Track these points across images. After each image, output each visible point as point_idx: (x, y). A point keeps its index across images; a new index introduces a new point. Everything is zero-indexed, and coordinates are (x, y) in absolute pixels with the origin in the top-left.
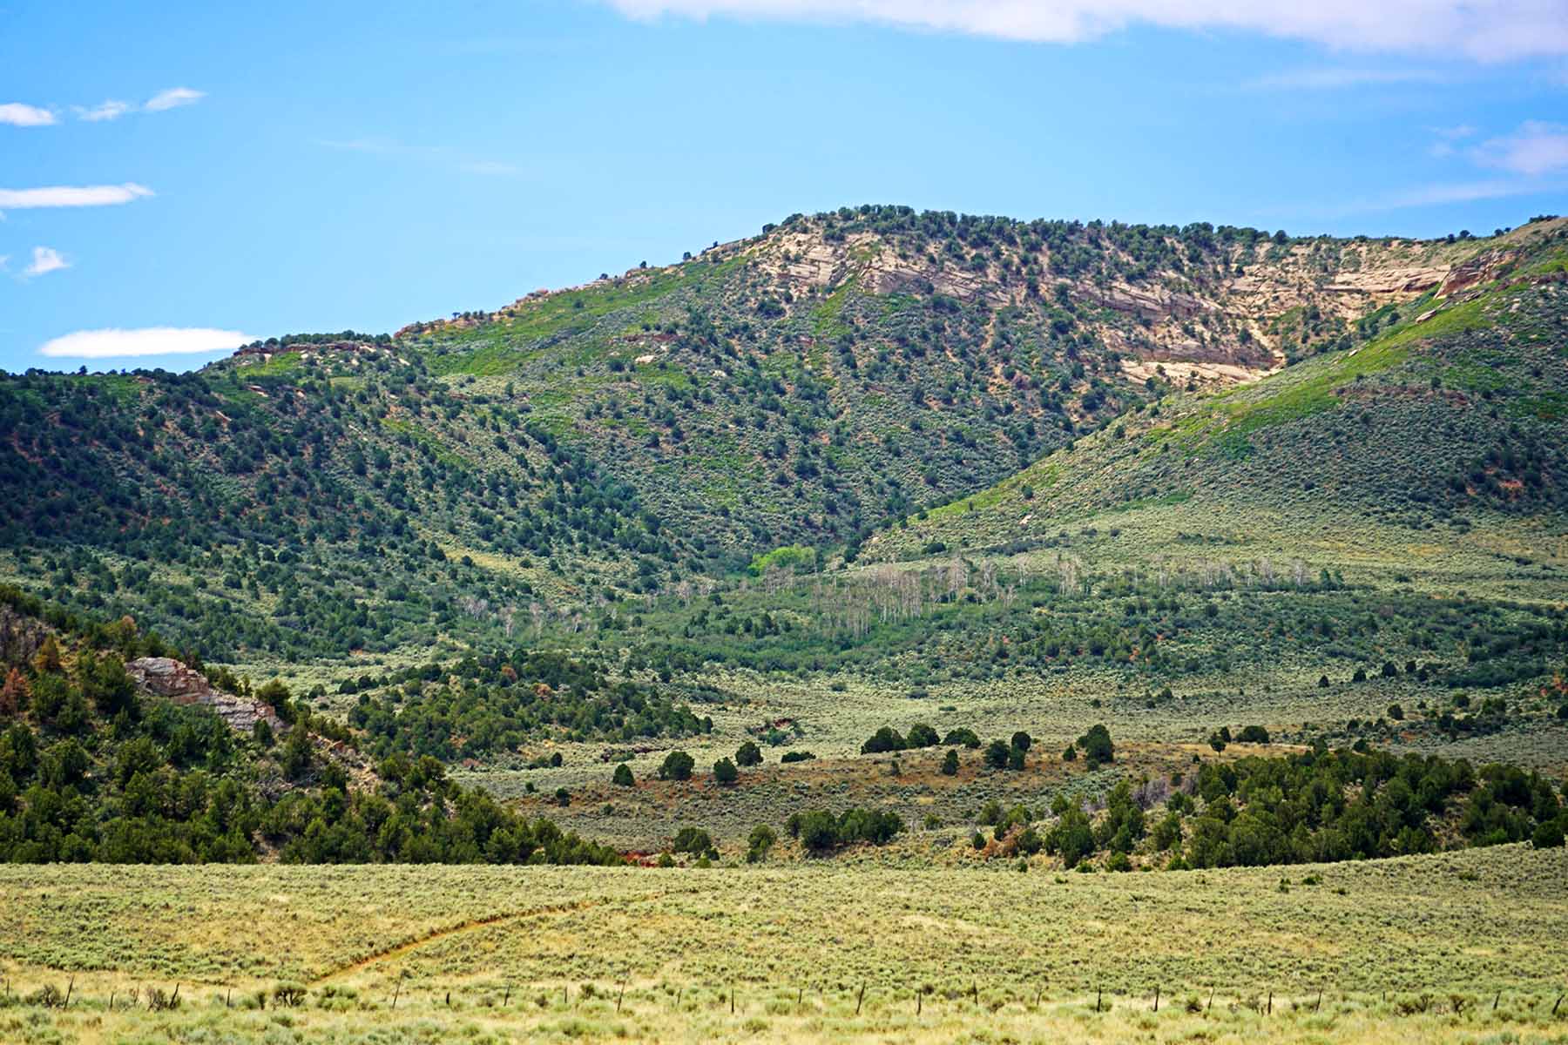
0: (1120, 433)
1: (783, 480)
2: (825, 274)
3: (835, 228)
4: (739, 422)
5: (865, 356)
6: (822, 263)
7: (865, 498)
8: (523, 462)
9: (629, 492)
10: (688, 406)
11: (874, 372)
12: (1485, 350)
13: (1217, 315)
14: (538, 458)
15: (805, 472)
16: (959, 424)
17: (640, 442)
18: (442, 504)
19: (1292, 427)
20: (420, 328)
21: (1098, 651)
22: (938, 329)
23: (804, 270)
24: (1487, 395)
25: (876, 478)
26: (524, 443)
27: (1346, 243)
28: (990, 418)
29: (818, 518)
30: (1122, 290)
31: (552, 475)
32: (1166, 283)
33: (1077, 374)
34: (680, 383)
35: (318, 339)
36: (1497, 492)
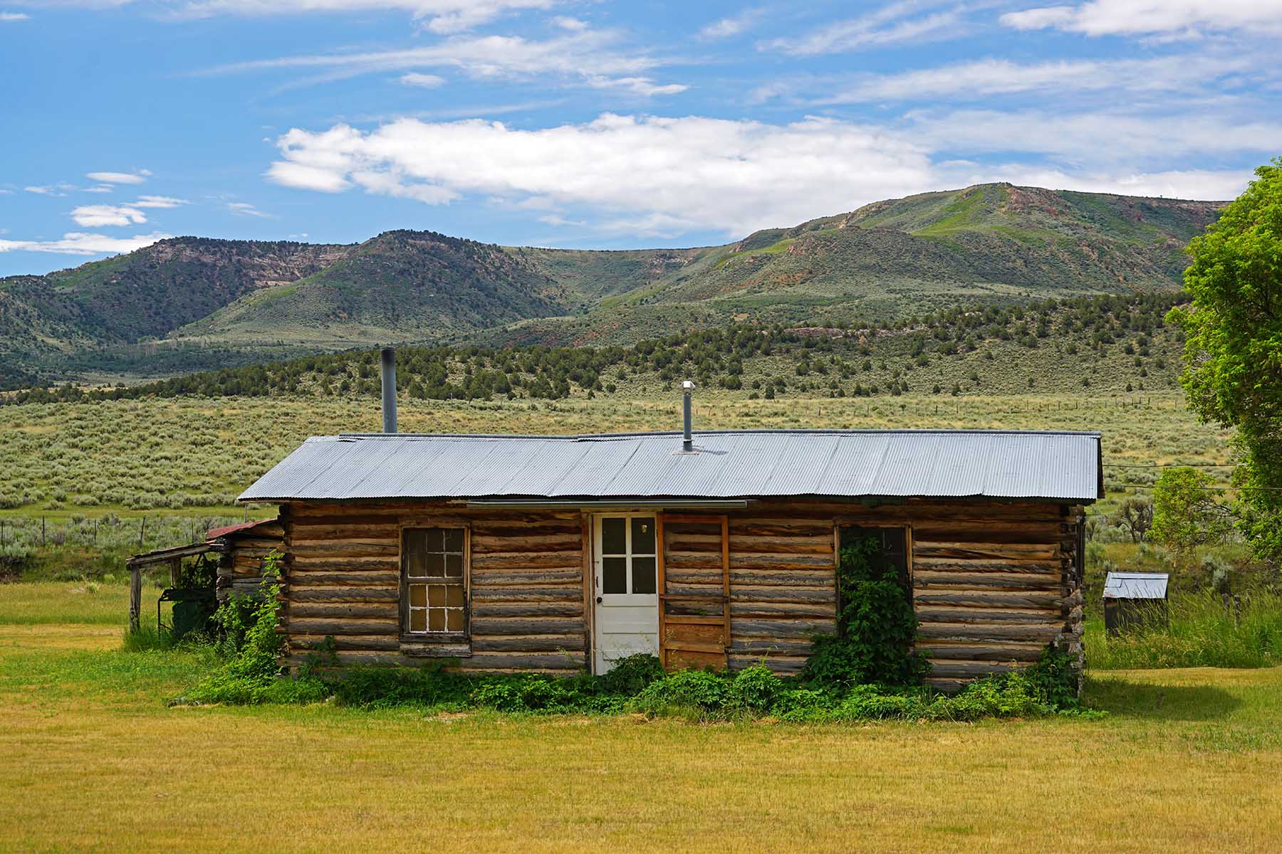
0: (240, 301)
1: (150, 316)
2: (169, 256)
3: (172, 243)
4: (138, 299)
5: (179, 280)
6: (169, 253)
7: (174, 321)
8: (71, 312)
9: (104, 320)
10: (125, 295)
11: (181, 285)
12: (341, 276)
13: (285, 267)
14: (76, 311)
15: (157, 314)
16: (204, 299)
17: (109, 306)
18: (41, 325)
19: (284, 299)
20: (53, 273)
21: (201, 364)
22: (201, 272)
23: (163, 255)
24: (340, 289)
25: (178, 315)
26: (73, 306)
27: (324, 246)
28: (214, 298)
29: (158, 327)
30: (257, 260)
31: (80, 316)
32: (270, 258)
33: (241, 284)
34: (122, 288)
35: (20, 276)
36: (339, 317)
